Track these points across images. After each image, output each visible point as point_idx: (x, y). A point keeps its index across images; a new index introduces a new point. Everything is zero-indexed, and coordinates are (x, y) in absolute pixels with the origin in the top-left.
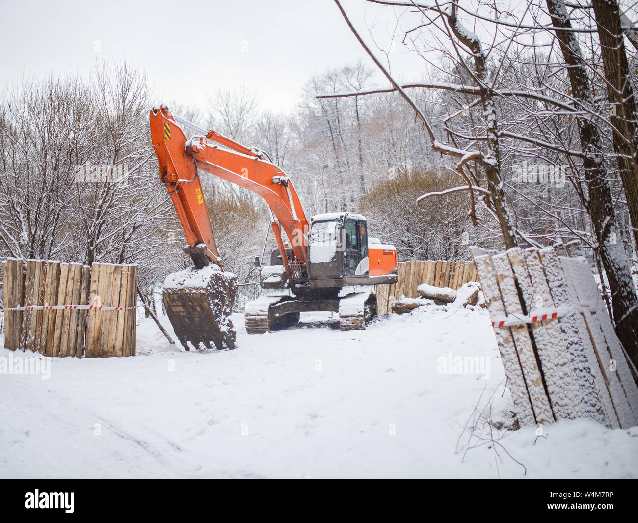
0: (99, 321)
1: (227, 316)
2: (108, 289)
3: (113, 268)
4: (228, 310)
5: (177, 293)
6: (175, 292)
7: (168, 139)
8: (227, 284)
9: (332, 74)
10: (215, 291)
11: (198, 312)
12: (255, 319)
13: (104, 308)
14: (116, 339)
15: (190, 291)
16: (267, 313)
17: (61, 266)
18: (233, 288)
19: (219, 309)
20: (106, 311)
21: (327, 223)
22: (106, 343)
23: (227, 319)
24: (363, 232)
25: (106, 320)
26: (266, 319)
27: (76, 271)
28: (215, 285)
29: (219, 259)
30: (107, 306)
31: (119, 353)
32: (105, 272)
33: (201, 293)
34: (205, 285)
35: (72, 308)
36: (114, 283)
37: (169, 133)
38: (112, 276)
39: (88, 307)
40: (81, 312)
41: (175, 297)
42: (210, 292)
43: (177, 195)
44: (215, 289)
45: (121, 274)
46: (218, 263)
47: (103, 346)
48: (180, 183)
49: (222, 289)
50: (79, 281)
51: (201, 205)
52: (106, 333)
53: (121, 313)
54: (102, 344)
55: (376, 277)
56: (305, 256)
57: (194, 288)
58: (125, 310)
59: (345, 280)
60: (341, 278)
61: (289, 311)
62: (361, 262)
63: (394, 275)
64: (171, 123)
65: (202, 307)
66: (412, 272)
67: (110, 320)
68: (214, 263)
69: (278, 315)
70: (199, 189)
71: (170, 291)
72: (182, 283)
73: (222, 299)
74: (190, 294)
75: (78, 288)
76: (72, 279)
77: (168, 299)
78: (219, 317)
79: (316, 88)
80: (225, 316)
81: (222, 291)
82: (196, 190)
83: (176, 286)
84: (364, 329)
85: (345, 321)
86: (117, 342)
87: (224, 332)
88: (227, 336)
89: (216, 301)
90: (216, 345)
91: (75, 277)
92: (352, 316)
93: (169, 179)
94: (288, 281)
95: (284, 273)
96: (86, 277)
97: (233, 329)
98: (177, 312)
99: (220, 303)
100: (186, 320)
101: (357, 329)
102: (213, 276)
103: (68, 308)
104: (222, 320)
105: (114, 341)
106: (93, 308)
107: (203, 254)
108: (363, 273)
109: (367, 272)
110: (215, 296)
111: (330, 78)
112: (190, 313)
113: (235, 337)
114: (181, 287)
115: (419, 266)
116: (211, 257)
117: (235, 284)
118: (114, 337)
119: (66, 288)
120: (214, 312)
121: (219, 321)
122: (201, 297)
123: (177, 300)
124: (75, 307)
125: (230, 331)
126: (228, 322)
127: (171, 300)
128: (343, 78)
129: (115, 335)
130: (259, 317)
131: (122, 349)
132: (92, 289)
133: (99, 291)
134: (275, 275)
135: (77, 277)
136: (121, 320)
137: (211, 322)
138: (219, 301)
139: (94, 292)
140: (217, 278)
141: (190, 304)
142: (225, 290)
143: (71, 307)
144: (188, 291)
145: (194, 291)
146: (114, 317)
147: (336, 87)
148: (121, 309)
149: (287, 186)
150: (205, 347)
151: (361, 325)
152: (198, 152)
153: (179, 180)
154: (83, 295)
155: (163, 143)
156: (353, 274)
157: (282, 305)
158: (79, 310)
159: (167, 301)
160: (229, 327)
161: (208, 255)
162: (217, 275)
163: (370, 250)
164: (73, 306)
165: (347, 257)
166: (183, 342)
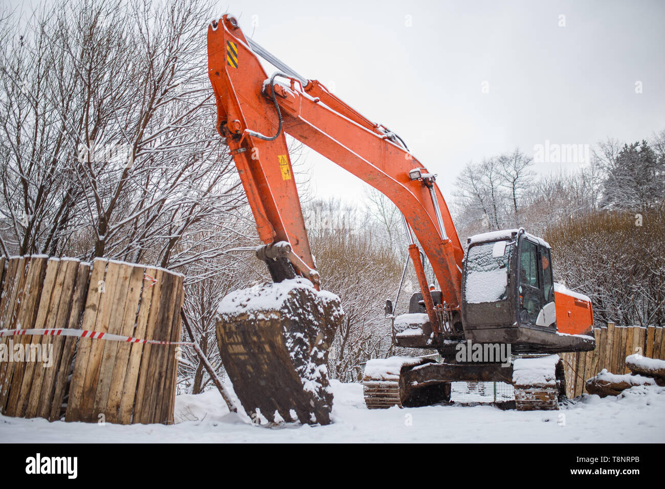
0: (97, 358)
1: (318, 365)
2: (118, 304)
3: (130, 271)
4: (321, 355)
5: (236, 321)
6: (233, 319)
7: (233, 66)
8: (321, 310)
9: (489, 163)
10: (297, 318)
11: (268, 353)
12: (379, 386)
13: (108, 337)
14: (123, 393)
15: (256, 316)
16: (398, 377)
17: (49, 263)
18: (332, 318)
19: (305, 351)
20: (111, 342)
21: (491, 245)
22: (104, 398)
23: (317, 369)
24: (545, 265)
25: (109, 357)
26: (395, 387)
27: (68, 271)
28: (298, 309)
29: (313, 272)
30: (113, 333)
31: (126, 416)
32: (116, 276)
33: (271, 320)
34: (278, 305)
35: (55, 333)
36: (130, 295)
37: (235, 58)
38: (127, 283)
39: (78, 333)
40: (67, 340)
41: (233, 327)
42: (286, 318)
43: (243, 156)
44: (299, 315)
45: (144, 280)
46: (311, 278)
47: (98, 403)
48: (248, 135)
49: (311, 317)
50: (71, 288)
51: (286, 181)
52: (106, 381)
53: (137, 347)
54: (97, 399)
55: (566, 335)
56: (458, 294)
57: (262, 312)
58: (144, 343)
59: (521, 330)
60: (516, 327)
61: (433, 378)
62: (545, 307)
63: (592, 338)
64: (240, 44)
65: (272, 346)
66: (610, 341)
67: (117, 358)
68: (305, 277)
69: (415, 383)
70: (285, 156)
71: (226, 318)
72: (244, 303)
73: (311, 335)
74: (254, 321)
75: (68, 299)
76: (61, 285)
77: (222, 331)
78: (303, 364)
79: (472, 178)
80: (313, 365)
81: (310, 321)
82: (280, 157)
83: (236, 310)
84: (557, 409)
85: (523, 394)
86: (125, 399)
87: (311, 393)
88: (315, 400)
89: (299, 335)
90: (300, 418)
91: (66, 281)
92: (535, 386)
93: (229, 127)
94: (432, 335)
95: (427, 323)
96: (82, 280)
97: (329, 390)
98: (236, 354)
99: (306, 340)
100: (249, 368)
101: (544, 408)
102: (295, 292)
103: (49, 333)
104: (309, 370)
105: (119, 395)
106: (88, 335)
107: (284, 259)
108: (547, 324)
109: (553, 325)
110: (295, 326)
111: (486, 167)
112: (253, 355)
113: (331, 405)
114: (243, 310)
115: (620, 333)
116: (299, 266)
117: (336, 313)
118: (119, 387)
119: (51, 299)
120: (292, 354)
121: (301, 371)
122: (271, 326)
123: (236, 333)
124: (59, 332)
125: (321, 393)
126: (319, 375)
127: (226, 333)
128: (499, 167)
129: (122, 384)
130: (385, 383)
131: (133, 411)
132: (89, 303)
133: (102, 307)
134: (414, 326)
135: (69, 281)
136: (136, 360)
137: (288, 373)
138: (305, 336)
139: (93, 307)
140: (303, 297)
141: (255, 339)
142: (317, 319)
143: (53, 332)
144: (252, 317)
145: (261, 316)
146: (124, 354)
147: (492, 176)
148: (137, 341)
149: (432, 186)
150: (281, 419)
151: (551, 403)
152: (284, 97)
153: (247, 130)
154: (74, 312)
155: (223, 70)
156: (534, 324)
157: (423, 368)
158: (65, 337)
159: (221, 335)
160: (320, 385)
161: (295, 262)
162: (303, 291)
163: (557, 293)
164: (57, 329)
165: (523, 295)
166: (250, 410)
